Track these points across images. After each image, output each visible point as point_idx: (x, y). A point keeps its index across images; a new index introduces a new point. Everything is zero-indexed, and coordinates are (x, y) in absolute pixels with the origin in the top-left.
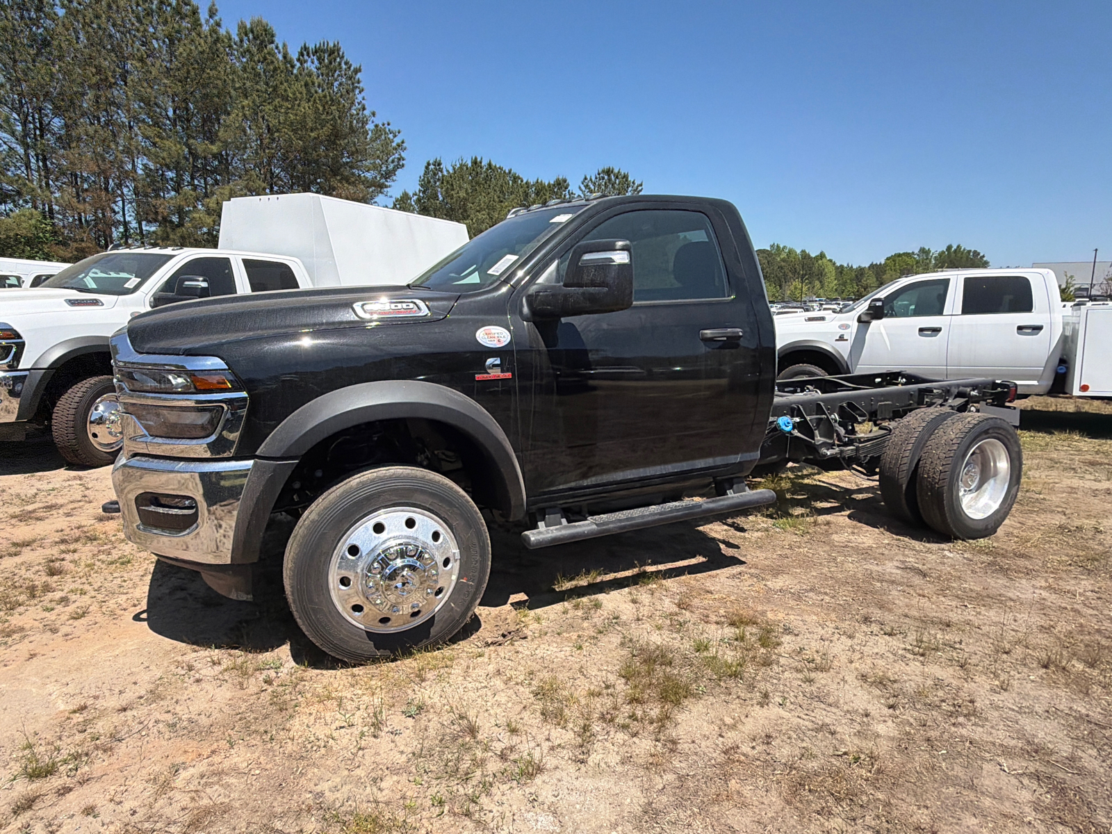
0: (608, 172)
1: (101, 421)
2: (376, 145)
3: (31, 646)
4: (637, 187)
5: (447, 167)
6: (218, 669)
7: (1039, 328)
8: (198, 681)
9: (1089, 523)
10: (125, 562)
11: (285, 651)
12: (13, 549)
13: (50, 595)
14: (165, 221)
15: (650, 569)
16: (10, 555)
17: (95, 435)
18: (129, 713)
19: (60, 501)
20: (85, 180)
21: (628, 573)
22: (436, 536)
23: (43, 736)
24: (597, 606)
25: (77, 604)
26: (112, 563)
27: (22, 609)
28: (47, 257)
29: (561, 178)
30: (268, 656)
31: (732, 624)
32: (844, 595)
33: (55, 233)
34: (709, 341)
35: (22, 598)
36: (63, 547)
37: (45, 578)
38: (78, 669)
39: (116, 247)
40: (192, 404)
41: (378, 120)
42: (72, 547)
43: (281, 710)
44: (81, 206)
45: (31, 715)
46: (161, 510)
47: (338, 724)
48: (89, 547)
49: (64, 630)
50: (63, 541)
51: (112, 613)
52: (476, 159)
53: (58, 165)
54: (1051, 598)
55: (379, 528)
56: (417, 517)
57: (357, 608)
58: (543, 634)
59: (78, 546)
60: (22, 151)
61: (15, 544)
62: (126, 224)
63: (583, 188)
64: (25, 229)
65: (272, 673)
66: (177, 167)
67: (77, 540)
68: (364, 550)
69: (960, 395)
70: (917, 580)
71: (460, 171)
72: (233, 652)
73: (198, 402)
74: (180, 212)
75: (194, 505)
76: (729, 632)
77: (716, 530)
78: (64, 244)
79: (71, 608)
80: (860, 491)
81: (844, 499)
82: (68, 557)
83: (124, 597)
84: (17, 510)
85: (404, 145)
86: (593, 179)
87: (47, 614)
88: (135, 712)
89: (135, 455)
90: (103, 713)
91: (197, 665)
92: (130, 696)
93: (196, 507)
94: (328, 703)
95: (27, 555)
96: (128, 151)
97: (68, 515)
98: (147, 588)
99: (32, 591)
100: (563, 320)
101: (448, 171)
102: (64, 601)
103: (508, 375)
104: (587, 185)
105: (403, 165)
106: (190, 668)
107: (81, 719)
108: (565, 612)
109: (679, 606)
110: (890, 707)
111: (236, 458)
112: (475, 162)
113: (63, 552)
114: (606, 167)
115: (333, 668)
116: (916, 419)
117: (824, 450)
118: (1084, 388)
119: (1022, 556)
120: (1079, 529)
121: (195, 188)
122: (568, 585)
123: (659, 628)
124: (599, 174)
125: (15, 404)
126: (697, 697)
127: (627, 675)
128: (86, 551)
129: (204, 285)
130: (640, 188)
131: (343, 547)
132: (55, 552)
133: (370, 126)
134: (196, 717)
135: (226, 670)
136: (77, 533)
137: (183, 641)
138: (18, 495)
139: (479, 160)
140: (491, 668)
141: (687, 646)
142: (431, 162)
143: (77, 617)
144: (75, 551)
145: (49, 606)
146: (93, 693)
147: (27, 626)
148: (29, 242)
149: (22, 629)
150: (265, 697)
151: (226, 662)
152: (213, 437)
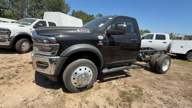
1: (24, 46)
2: (66, 7)
3: (14, 87)
6: (50, 93)
7: (166, 42)
8: (46, 95)
9: (178, 72)
10: (30, 71)
11: (61, 89)
12: (9, 68)
13: (17, 77)
14: (32, 15)
15: (118, 76)
16: (9, 69)
17: (23, 48)
18: (34, 102)
19: (17, 59)
20: (19, 7)
21: (115, 77)
22: (89, 71)
23: (18, 106)
24: (112, 83)
25: (22, 79)
26: (28, 71)
27: (12, 79)
28: (13, 19)
30: (58, 90)
31: (134, 87)
32: (149, 83)
33: (14, 15)
34: (132, 41)
35: (12, 77)
36: (18, 68)
37: (16, 73)
38: (23, 92)
39: (27, 18)
40: (48, 45)
41: (67, 3)
42: (20, 68)
43: (63, 102)
44: (18, 11)
45: (15, 102)
46: (41, 65)
47: (73, 105)
48: (23, 68)
49: (20, 84)
50: (18, 67)
51: (29, 81)
53: (15, 5)
54: (179, 84)
55: (80, 70)
56: (86, 68)
57: (76, 83)
58: (104, 88)
59: (21, 67)
60: (9, 2)
61: (10, 67)
62: (26, 15)
64: (9, 14)
65: (60, 94)
66: (35, 7)
67: (21, 66)
68: (78, 73)
69: (160, 52)
70: (158, 80)
71: (78, 12)
72: (52, 89)
73: (49, 45)
74: (35, 14)
75: (47, 64)
76: (134, 88)
77: (125, 71)
78: (16, 17)
79: (21, 79)
80: (144, 65)
81: (142, 66)
82: (19, 70)
83: (31, 78)
84: (9, 61)
85: (70, 7)
87: (16, 81)
88: (35, 101)
89: (36, 54)
90: (29, 102)
91: (46, 92)
92: (34, 98)
93: (48, 64)
94: (71, 100)
95: (12, 69)
96: (27, 3)
97: (19, 62)
98: (34, 76)
99: (14, 76)
100: (111, 36)
101: (76, 12)
102: (20, 78)
103: (103, 44)
105: (70, 10)
106: (45, 92)
107: (25, 103)
108: (106, 84)
109: (124, 83)
110: (164, 104)
111: (56, 56)
113: (18, 69)
114: (100, 14)
115: (70, 93)
116: (156, 55)
117: (142, 59)
118: (172, 52)
119: (171, 77)
120: (177, 73)
121: (37, 10)
122: (106, 79)
123: (122, 87)
124: (98, 15)
125: (9, 42)
126: (133, 101)
127: (121, 96)
128: (23, 69)
129: (42, 25)
131: (74, 73)
132: (17, 68)
133: (65, 4)
134: (47, 103)
135: (51, 93)
136: (20, 65)
137: (42, 87)
138: (9, 58)
139: (81, 11)
140: (98, 94)
141: (128, 91)
142: (74, 10)
143: (23, 81)
144: (20, 69)
145: (17, 79)
146: (27, 97)
147: (13, 83)
148: (10, 16)
149: (12, 83)
150: (59, 99)
151: (51, 91)
152: (52, 52)
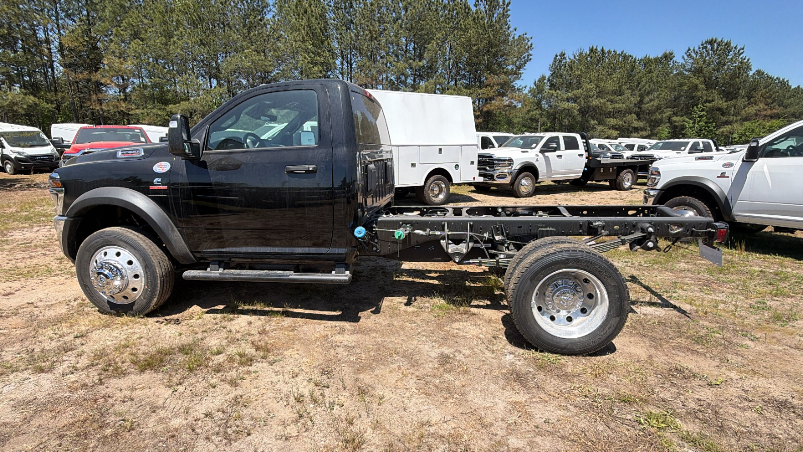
0: (711, 42)
4: (739, 51)
5: (569, 56)
29: (668, 52)
52: (593, 47)
63: (686, 57)
71: (581, 57)
85: (533, 46)
86: (696, 49)
101: (570, 59)
104: (690, 55)
105: (531, 59)
112: (592, 50)
114: (709, 39)
124: (702, 45)
130: (742, 51)
139: (595, 48)
142: (558, 54)
